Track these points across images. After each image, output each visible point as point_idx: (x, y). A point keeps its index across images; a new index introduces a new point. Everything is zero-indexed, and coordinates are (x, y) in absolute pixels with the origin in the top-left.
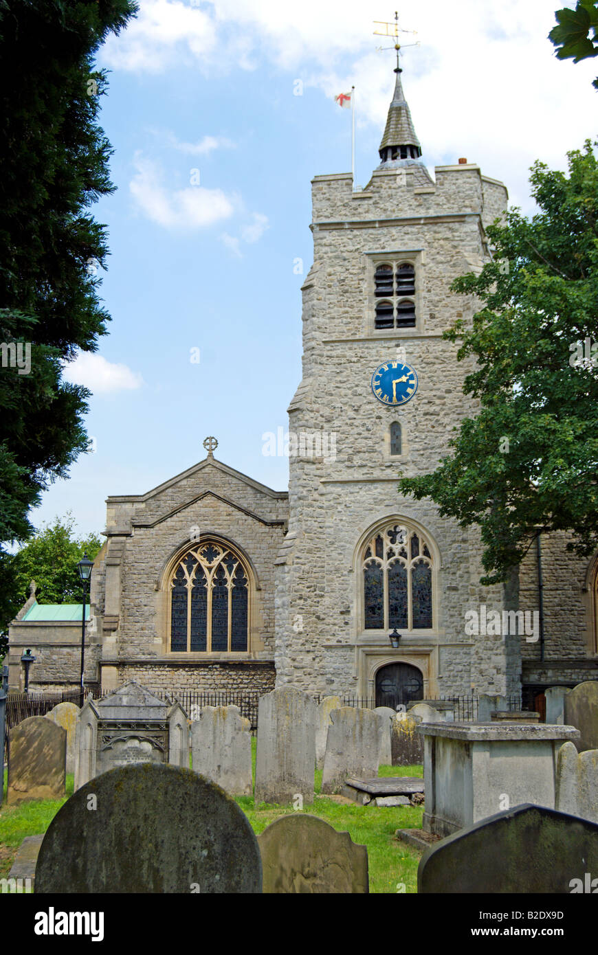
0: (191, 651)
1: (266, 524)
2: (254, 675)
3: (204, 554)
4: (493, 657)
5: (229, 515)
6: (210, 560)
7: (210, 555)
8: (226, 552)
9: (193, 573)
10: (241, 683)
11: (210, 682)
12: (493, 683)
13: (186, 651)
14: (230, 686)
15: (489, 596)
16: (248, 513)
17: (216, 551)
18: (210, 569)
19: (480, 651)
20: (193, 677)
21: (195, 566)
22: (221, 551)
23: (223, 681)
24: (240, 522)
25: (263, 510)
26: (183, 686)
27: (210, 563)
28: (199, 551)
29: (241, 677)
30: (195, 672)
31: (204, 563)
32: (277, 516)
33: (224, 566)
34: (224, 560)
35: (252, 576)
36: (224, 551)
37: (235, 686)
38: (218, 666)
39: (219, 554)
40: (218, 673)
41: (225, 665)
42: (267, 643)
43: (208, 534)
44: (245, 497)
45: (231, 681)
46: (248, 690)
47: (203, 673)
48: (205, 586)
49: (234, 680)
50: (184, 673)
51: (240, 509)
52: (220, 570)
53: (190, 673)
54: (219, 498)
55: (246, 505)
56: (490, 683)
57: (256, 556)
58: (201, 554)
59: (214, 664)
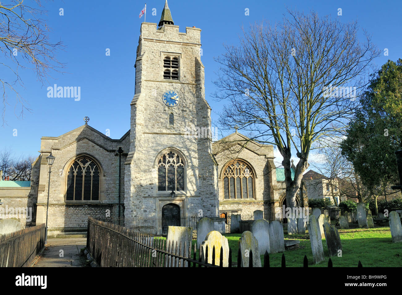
0: (75, 200)
1: (108, 151)
2: (102, 209)
3: (82, 162)
4: (210, 201)
5: (93, 147)
6: (84, 164)
7: (84, 162)
8: (91, 162)
9: (77, 169)
10: (96, 212)
11: (83, 212)
12: (209, 210)
13: (73, 200)
14: (92, 214)
15: (208, 178)
16: (101, 146)
17: (87, 160)
18: (84, 168)
19: (203, 198)
20: (76, 210)
21: (78, 166)
22: (89, 161)
23: (89, 212)
24: (98, 150)
25: (107, 146)
26: (72, 214)
27: (84, 165)
28: (80, 161)
29: (97, 210)
30: (77, 208)
31: (82, 165)
32: (112, 148)
33: (90, 167)
34: (90, 164)
35: (102, 171)
36: (90, 161)
37: (94, 214)
38: (87, 206)
39: (88, 162)
40: (87, 208)
41: (90, 206)
42: (107, 197)
43: (84, 154)
44: (100, 140)
45: (92, 212)
46: (99, 215)
47: (81, 209)
48: (82, 174)
49: (93, 211)
50: (72, 209)
51: (98, 145)
52: (88, 168)
53: (75, 209)
54: (89, 140)
55: (100, 144)
56: (208, 210)
57: (103, 163)
58: (81, 162)
59: (85, 205)
